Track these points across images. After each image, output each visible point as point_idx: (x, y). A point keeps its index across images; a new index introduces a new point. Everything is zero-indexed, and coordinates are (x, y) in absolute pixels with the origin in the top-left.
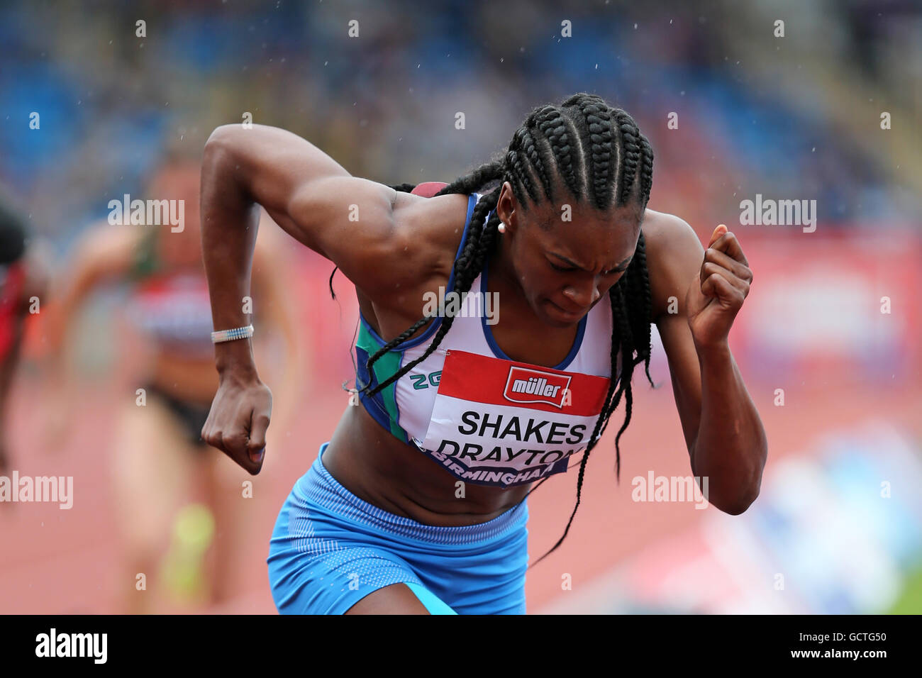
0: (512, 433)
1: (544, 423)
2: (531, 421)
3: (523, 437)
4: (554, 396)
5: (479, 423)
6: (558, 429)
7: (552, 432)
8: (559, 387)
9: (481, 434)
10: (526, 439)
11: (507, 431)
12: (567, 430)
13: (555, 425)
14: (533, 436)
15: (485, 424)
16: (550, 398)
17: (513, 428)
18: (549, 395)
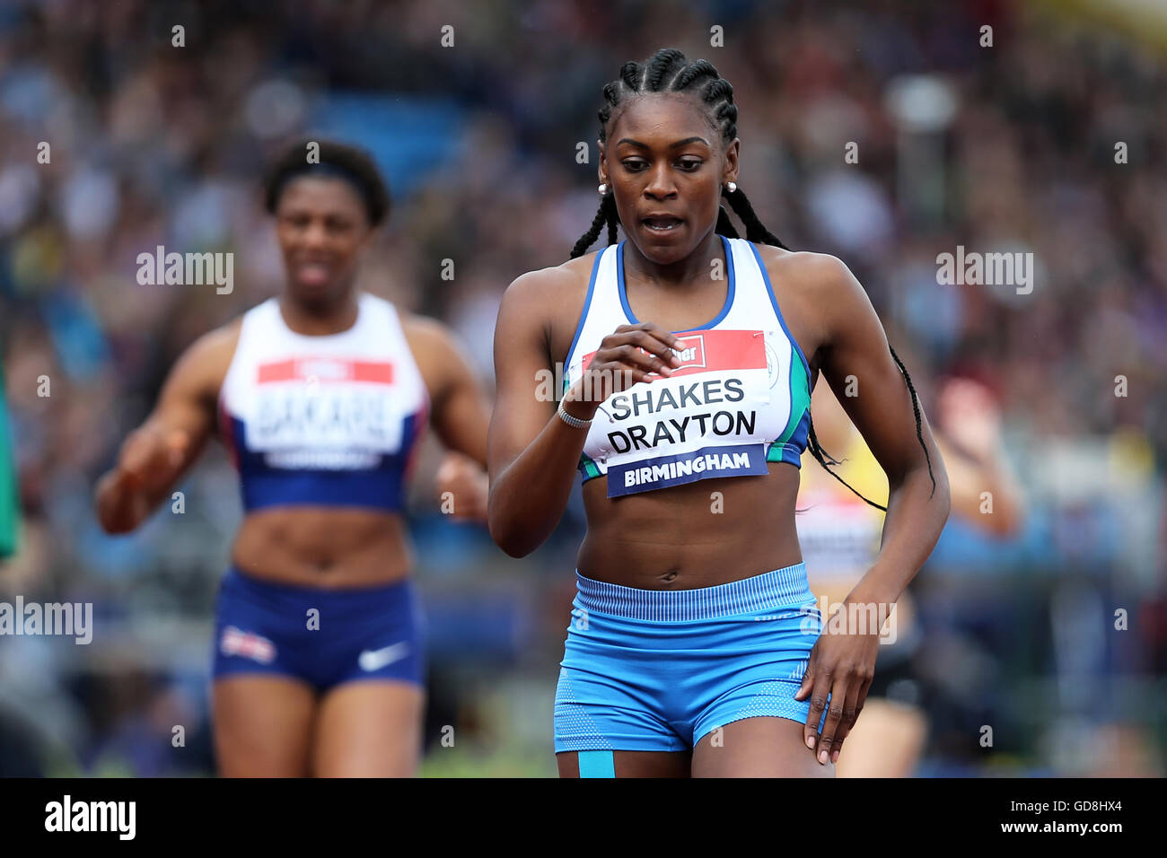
0: (666, 403)
1: (695, 385)
2: (682, 388)
3: (679, 404)
4: (693, 358)
5: (630, 404)
6: (711, 387)
7: (707, 392)
8: (695, 349)
9: (637, 414)
10: (684, 405)
11: (661, 403)
12: (721, 386)
13: (706, 384)
14: (689, 401)
15: (636, 404)
16: (690, 362)
17: (666, 399)
18: (688, 359)
